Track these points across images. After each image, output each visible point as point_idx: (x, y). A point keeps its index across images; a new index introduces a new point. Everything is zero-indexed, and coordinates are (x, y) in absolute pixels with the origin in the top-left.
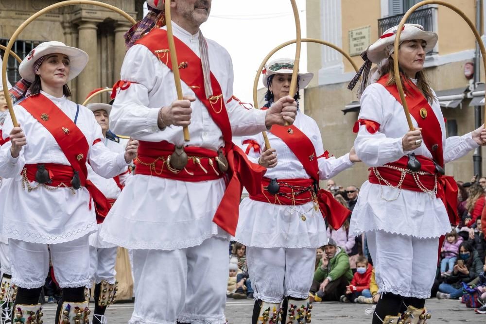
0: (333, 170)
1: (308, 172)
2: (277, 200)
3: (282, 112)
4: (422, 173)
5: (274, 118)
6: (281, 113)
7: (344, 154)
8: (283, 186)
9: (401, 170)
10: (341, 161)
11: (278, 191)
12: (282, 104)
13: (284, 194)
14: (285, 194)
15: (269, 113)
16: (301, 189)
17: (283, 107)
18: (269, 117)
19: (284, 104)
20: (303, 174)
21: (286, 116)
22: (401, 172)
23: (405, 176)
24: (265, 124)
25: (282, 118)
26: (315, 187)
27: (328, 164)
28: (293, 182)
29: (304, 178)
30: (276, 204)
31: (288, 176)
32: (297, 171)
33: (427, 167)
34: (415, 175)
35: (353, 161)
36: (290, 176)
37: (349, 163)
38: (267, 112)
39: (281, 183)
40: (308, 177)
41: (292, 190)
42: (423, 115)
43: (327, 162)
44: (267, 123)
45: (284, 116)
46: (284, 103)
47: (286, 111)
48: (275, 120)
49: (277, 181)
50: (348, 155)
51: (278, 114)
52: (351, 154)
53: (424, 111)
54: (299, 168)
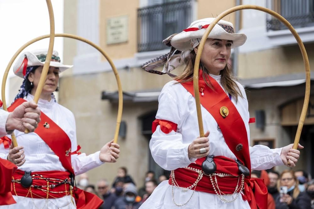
0: (81, 168)
1: (64, 165)
2: (30, 192)
3: (23, 117)
4: (221, 175)
5: (15, 123)
6: (23, 119)
7: (94, 152)
8: (39, 179)
9: (198, 171)
10: (91, 159)
11: (32, 183)
12: (25, 109)
13: (39, 187)
14: (41, 187)
15: (10, 116)
16: (57, 182)
17: (25, 113)
18: (10, 121)
19: (26, 110)
20: (59, 166)
21: (26, 122)
22: (198, 174)
23: (201, 178)
24: (4, 128)
25: (23, 124)
26: (71, 180)
27: (77, 160)
28: (48, 174)
29: (60, 170)
30: (28, 197)
31: (43, 168)
32: (53, 164)
33: (227, 169)
34: (213, 177)
35: (103, 161)
36: (45, 169)
37: (98, 162)
38: (9, 115)
39: (36, 175)
40: (63, 169)
41: (48, 182)
42: (224, 114)
43: (77, 158)
44: (8, 127)
45: (24, 123)
46: (26, 108)
47: (27, 117)
48: (15, 125)
49: (31, 174)
50: (98, 153)
51: (19, 119)
52: (101, 152)
53: (225, 110)
54: (54, 161)
